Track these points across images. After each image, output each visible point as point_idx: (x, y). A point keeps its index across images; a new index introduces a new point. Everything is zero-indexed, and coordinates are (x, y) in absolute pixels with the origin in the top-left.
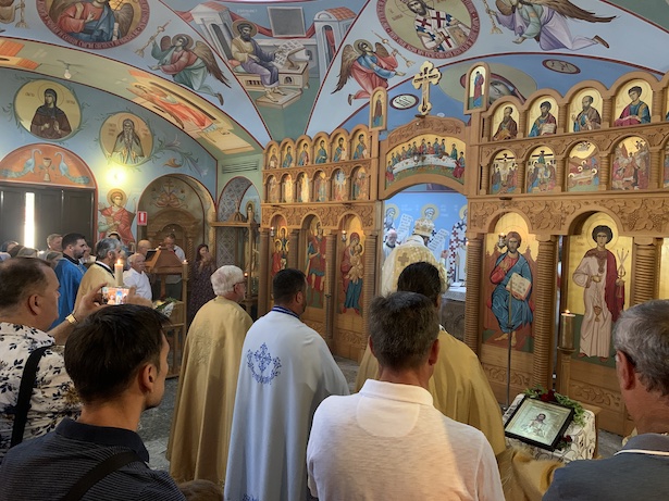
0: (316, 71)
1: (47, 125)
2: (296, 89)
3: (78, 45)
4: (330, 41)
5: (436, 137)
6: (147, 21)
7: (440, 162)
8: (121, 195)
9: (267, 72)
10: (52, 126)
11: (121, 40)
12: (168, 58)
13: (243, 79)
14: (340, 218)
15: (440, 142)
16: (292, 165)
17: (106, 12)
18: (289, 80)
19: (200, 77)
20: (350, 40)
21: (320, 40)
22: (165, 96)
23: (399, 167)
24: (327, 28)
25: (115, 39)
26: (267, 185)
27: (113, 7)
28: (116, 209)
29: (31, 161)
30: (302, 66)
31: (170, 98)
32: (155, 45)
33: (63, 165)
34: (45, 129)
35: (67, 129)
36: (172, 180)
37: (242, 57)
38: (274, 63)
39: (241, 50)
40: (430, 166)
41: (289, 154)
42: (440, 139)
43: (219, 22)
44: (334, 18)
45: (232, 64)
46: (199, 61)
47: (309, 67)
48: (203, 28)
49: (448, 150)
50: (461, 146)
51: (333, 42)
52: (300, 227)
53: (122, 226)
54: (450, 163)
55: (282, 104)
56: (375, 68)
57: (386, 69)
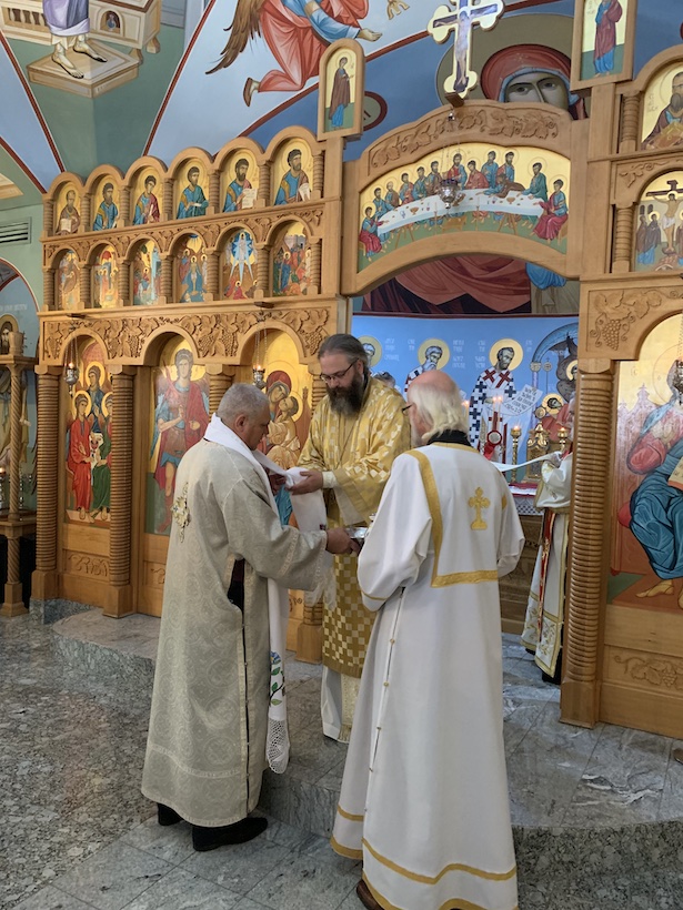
0: (180, 6)
5: (488, 149)
7: (503, 205)
14: (243, 339)
15: (500, 161)
16: (119, 223)
23: (393, 220)
26: (54, 274)
40: (476, 214)
41: (108, 202)
42: (501, 153)
49: (524, 176)
50: (558, 168)
52: (140, 361)
54: (530, 206)
55: (93, 86)
56: (315, 15)
57: (339, 19)
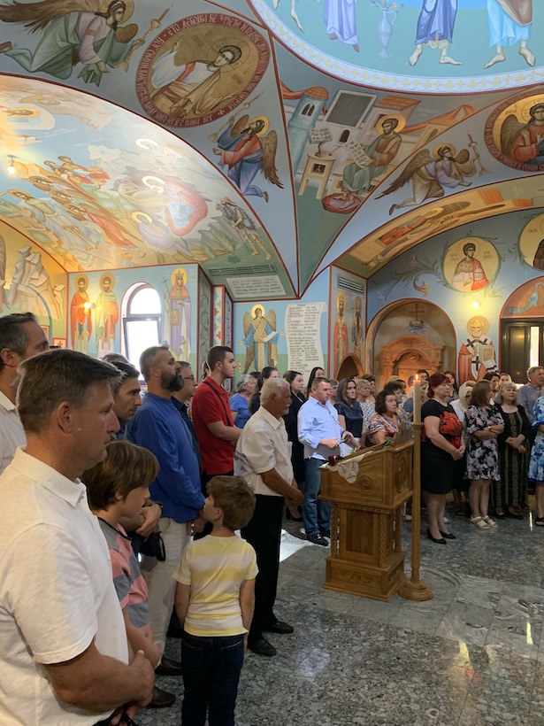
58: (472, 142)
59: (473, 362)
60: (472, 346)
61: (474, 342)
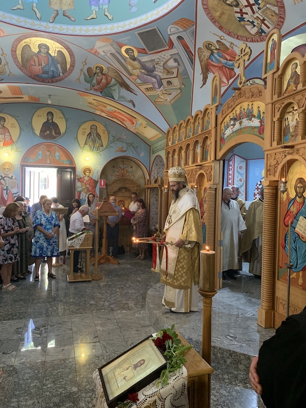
0: (185, 73)
1: (48, 132)
2: (177, 89)
3: (43, 82)
4: (186, 47)
5: (247, 103)
6: (74, 59)
7: (250, 124)
8: (89, 170)
9: (154, 80)
10: (51, 132)
11: (65, 74)
12: (94, 81)
13: (143, 88)
15: (250, 108)
17: (50, 59)
18: (169, 83)
19: (117, 91)
20: (200, 45)
21: (178, 48)
22: (105, 107)
23: (228, 132)
24: (180, 38)
25: (61, 75)
26: (167, 158)
27: (53, 55)
28: (86, 178)
29: (40, 152)
30: (175, 71)
31: (109, 108)
32: (84, 74)
33: (57, 154)
34: (47, 134)
35: (58, 133)
36: (125, 160)
37: (136, 72)
38: (156, 73)
39: (135, 68)
40: (245, 128)
42: (250, 104)
43: (114, 51)
44: (181, 30)
45: (133, 79)
46: (113, 81)
47: (180, 71)
48: (107, 57)
51: (188, 48)
53: (90, 188)
54: (256, 123)
55: (170, 101)
56: (223, 62)
57: (230, 60)
58: (3, 53)
59: (5, 189)
60: (4, 180)
61: (5, 177)
